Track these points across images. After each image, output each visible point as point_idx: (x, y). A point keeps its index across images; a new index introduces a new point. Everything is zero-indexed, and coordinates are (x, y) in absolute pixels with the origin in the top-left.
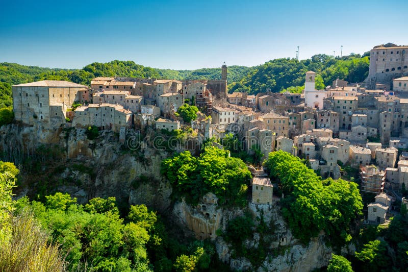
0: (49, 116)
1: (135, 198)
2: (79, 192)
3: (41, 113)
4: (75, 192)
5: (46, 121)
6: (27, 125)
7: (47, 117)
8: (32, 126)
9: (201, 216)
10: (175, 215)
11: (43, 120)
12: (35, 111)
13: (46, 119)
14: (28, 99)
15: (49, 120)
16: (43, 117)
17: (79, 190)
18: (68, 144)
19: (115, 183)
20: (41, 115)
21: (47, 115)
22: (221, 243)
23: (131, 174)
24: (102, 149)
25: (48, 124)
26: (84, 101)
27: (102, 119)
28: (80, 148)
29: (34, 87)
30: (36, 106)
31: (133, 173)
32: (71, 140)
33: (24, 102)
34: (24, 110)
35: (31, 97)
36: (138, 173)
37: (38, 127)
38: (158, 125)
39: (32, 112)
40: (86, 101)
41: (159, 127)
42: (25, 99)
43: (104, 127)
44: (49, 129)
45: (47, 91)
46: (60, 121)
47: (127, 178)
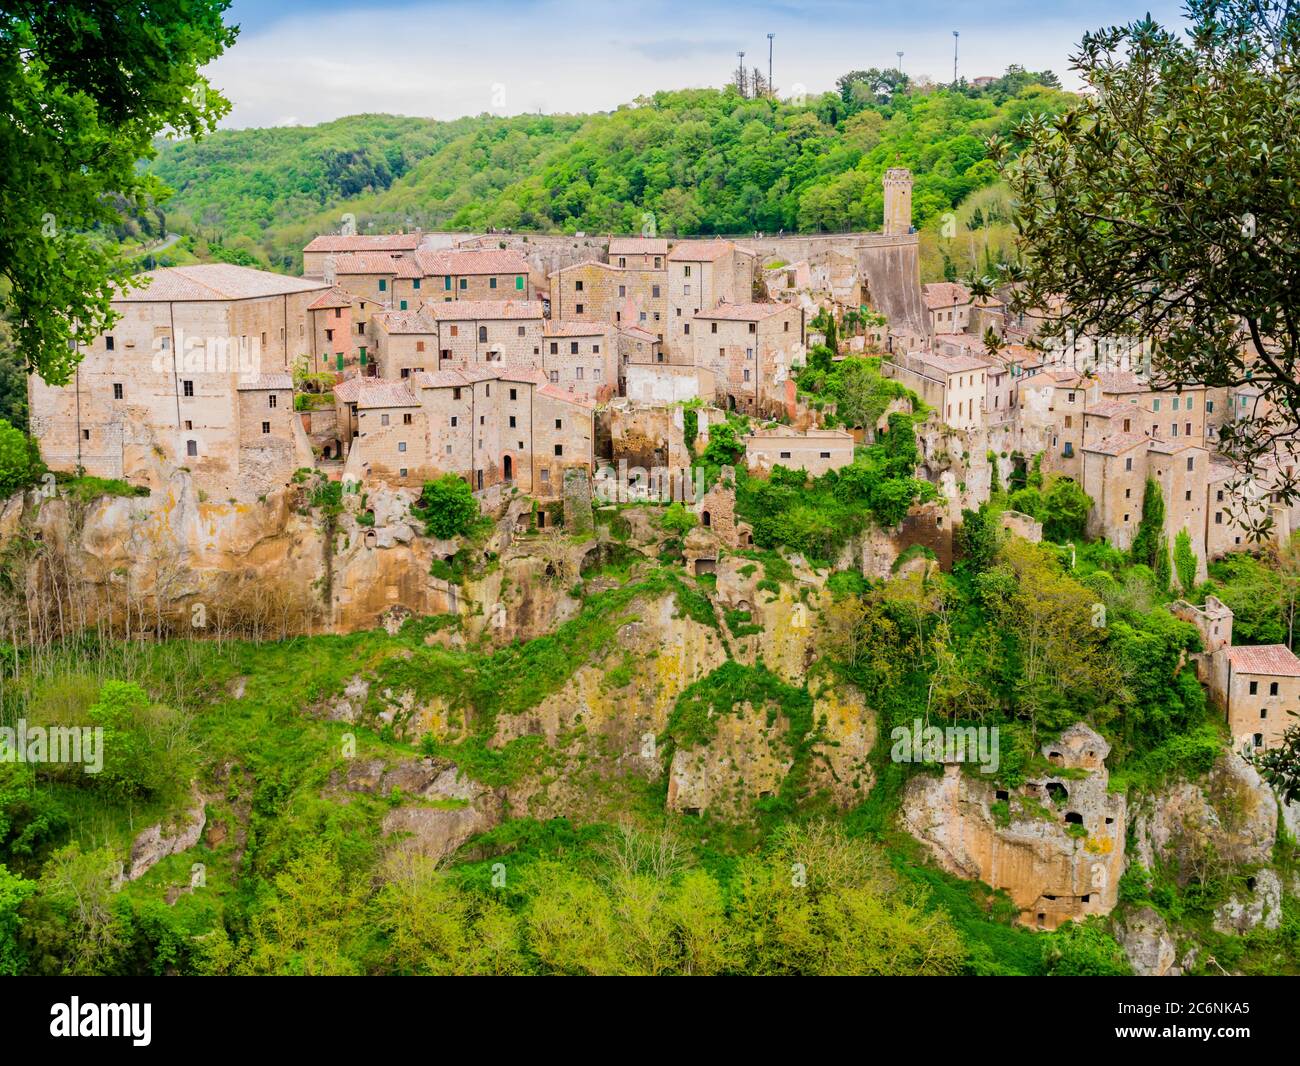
0: (231, 440)
1: (701, 785)
2: (439, 785)
3: (189, 424)
4: (424, 788)
5: (216, 466)
6: (114, 489)
7: (223, 445)
8: (143, 492)
9: (1048, 827)
10: (908, 836)
11: (198, 459)
12: (157, 421)
13: (215, 454)
14: (117, 365)
15: (232, 458)
16: (201, 447)
17: (437, 776)
18: (335, 566)
19: (593, 724)
20: (188, 435)
21: (222, 436)
22: (1149, 930)
23: (665, 681)
24: (496, 578)
25: (225, 476)
26: (333, 358)
27: (477, 437)
28: (392, 578)
29: (149, 306)
30: (162, 392)
31: (672, 675)
32: (351, 546)
33: (95, 378)
34: (92, 419)
35: (131, 352)
36: (696, 670)
37: (177, 497)
38: (755, 454)
39: (138, 425)
40: (340, 355)
41: (761, 458)
42: (101, 362)
43: (480, 472)
44: (232, 501)
45: (222, 319)
46: (285, 458)
47: (647, 700)
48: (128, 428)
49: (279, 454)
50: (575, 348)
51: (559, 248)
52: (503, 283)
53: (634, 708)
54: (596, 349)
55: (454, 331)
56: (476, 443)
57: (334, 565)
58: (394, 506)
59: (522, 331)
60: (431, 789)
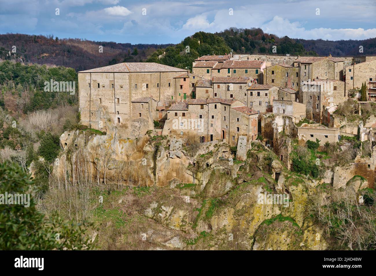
0: (129, 118)
2: (172, 241)
3: (118, 112)
5: (125, 126)
6: (97, 132)
7: (127, 120)
8: (105, 134)
11: (120, 124)
12: (110, 111)
13: (125, 123)
14: (100, 92)
15: (129, 124)
16: (121, 120)
17: (172, 238)
19: (229, 228)
20: (118, 116)
21: (127, 117)
23: (255, 216)
24: (209, 172)
25: (127, 130)
26: (182, 95)
27: (210, 123)
28: (174, 169)
29: (109, 73)
30: (111, 102)
31: (258, 214)
32: (161, 156)
33: (95, 96)
34: (94, 109)
35: (104, 89)
36: (267, 213)
37: (114, 136)
38: (301, 135)
39: (104, 111)
40: (185, 94)
41: (303, 136)
42: (96, 91)
43: (212, 136)
44: (128, 139)
45: (127, 78)
46: (145, 125)
47: (248, 222)
48: (102, 113)
49: (143, 124)
50: (259, 94)
51: (278, 59)
52: (250, 71)
53: (243, 225)
54: (266, 95)
55: (219, 87)
56: (210, 125)
57: (156, 163)
58: (177, 144)
59: (241, 87)
60: (169, 242)
